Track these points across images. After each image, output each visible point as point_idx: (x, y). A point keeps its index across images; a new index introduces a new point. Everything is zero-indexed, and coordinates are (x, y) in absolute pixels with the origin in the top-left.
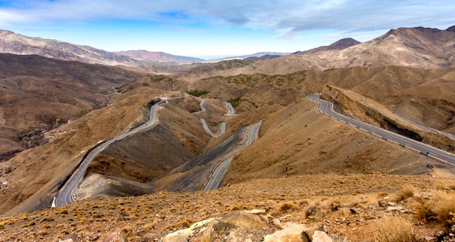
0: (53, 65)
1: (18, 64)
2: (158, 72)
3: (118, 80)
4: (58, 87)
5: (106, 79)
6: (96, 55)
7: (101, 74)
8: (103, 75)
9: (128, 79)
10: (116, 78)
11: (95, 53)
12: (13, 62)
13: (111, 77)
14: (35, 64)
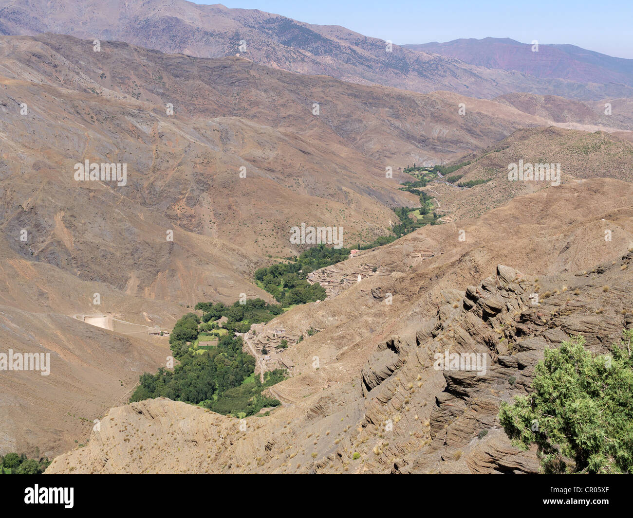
0: (274, 89)
1: (198, 82)
2: (564, 121)
3: (443, 141)
4: (304, 152)
5: (409, 137)
6: (361, 57)
7: (393, 121)
8: (398, 123)
9: (474, 141)
10: (435, 135)
11: (358, 49)
12: (187, 78)
13: (419, 131)
14: (233, 84)
